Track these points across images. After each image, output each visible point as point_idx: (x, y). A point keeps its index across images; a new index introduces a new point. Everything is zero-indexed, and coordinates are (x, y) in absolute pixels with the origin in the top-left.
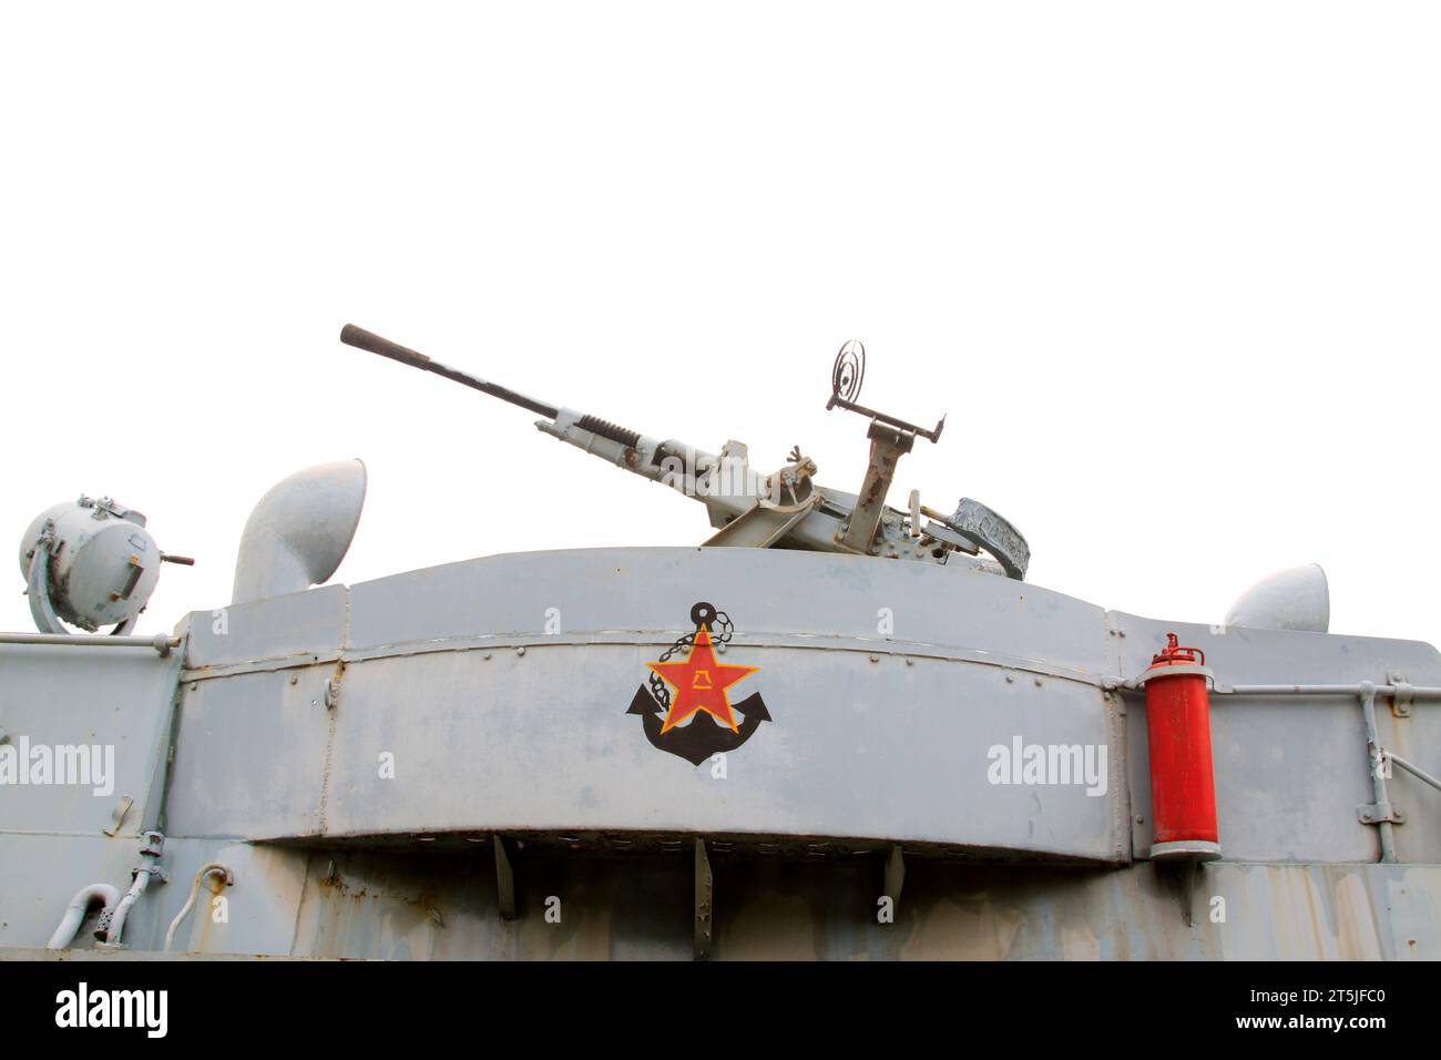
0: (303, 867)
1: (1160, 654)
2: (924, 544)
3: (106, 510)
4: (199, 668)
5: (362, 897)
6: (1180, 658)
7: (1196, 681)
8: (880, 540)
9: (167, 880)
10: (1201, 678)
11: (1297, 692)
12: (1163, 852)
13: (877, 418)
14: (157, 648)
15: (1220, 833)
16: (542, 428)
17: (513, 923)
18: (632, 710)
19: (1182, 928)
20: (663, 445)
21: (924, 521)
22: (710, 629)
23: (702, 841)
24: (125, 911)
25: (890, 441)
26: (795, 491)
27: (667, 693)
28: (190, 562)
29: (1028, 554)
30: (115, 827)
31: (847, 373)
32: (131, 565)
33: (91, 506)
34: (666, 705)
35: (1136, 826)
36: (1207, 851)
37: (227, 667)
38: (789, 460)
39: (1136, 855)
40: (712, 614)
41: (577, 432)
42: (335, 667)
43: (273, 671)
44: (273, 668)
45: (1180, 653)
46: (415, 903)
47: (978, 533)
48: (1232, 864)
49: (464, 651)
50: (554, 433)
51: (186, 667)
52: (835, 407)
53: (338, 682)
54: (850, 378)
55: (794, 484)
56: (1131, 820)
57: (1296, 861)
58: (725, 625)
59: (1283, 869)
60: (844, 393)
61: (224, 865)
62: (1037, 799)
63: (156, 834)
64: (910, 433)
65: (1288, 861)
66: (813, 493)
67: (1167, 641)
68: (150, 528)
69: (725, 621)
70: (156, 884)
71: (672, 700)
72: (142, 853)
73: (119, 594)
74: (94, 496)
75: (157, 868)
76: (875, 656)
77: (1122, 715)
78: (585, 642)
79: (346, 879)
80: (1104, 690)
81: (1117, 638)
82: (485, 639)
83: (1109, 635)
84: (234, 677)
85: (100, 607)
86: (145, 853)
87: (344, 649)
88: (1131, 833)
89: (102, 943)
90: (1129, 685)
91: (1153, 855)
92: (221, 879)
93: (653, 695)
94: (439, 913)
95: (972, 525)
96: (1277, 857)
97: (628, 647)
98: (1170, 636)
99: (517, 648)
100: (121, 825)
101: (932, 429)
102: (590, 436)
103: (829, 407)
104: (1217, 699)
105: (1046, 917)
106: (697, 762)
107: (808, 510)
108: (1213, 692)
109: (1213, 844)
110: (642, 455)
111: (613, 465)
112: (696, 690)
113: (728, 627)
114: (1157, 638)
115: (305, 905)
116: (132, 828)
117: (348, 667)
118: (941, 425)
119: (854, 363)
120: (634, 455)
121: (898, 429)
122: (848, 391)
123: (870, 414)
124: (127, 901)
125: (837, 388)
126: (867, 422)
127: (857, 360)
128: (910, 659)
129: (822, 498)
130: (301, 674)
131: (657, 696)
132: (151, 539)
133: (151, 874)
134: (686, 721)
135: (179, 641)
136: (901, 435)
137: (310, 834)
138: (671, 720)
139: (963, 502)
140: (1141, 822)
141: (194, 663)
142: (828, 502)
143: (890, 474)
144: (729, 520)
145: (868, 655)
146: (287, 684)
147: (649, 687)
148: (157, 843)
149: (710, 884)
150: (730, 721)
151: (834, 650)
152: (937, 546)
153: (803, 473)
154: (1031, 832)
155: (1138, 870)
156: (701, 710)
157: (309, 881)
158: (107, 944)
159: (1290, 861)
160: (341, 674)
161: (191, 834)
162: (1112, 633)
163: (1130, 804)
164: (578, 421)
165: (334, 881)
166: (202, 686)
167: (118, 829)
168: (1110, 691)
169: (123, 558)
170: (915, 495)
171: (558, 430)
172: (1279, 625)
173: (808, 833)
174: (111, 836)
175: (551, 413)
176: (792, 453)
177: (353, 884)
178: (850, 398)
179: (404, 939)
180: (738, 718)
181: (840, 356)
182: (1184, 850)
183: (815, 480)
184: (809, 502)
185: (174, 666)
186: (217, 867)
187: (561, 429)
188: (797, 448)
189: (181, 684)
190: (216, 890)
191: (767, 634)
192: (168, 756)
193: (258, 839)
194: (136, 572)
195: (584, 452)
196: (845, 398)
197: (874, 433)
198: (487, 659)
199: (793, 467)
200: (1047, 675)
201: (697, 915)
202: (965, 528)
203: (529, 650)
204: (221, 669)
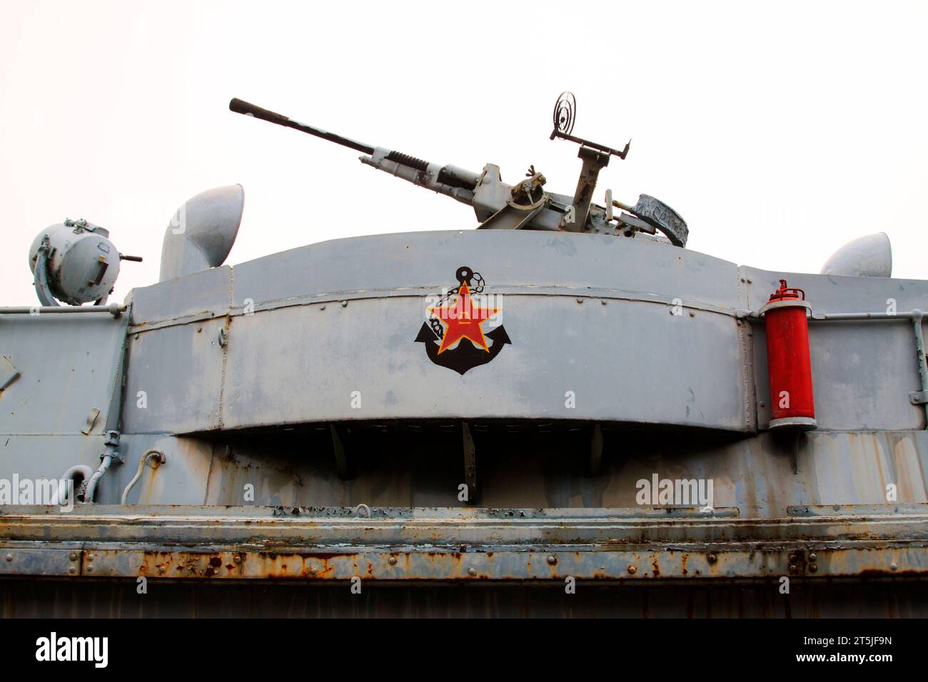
0: (211, 451)
1: (774, 293)
2: (619, 228)
3: (82, 227)
4: (139, 325)
5: (249, 468)
6: (788, 296)
7: (799, 311)
8: (589, 226)
9: (123, 461)
10: (803, 309)
11: (869, 317)
12: (777, 425)
13: (584, 144)
14: (112, 312)
15: (816, 413)
16: (364, 161)
17: (347, 482)
18: (418, 340)
19: (791, 475)
20: (444, 169)
21: (617, 212)
22: (469, 284)
23: (466, 424)
24: (95, 481)
25: (594, 158)
26: (532, 196)
27: (441, 327)
28: (139, 260)
29: (687, 232)
30: (90, 428)
31: (563, 114)
32: (100, 263)
33: (73, 225)
34: (441, 336)
35: (759, 408)
36: (807, 424)
37: (157, 323)
38: (528, 175)
39: (759, 428)
40: (470, 274)
41: (386, 163)
42: (225, 320)
43: (186, 324)
44: (186, 322)
45: (789, 292)
46: (282, 471)
47: (652, 217)
48: (825, 432)
49: (307, 305)
50: (371, 164)
51: (132, 324)
52: (556, 137)
53: (228, 329)
54: (566, 118)
55: (531, 191)
56: (756, 404)
57: (868, 429)
58: (479, 281)
59: (859, 435)
60: (562, 128)
61: (159, 451)
62: (692, 392)
63: (114, 432)
64: (607, 154)
65: (863, 430)
66: (544, 196)
67: (780, 284)
68: (111, 238)
69: (479, 278)
70: (116, 465)
71: (445, 332)
72: (106, 444)
73: (93, 282)
74: (74, 219)
75: (116, 454)
76: (580, 299)
77: (750, 335)
78: (386, 296)
79: (238, 457)
80: (737, 318)
81: (746, 284)
82: (322, 297)
83: (741, 283)
84: (162, 330)
85: (82, 290)
86: (108, 444)
87: (231, 308)
88: (756, 414)
89: (81, 503)
90: (754, 315)
91: (771, 427)
92: (158, 460)
93: (432, 329)
94: (299, 477)
95: (648, 211)
96: (855, 427)
97: (415, 298)
98: (782, 281)
99: (342, 301)
100: (93, 427)
101: (621, 150)
102: (395, 165)
103: (552, 138)
104: (814, 324)
105: (700, 470)
106: (462, 372)
107: (540, 208)
108: (812, 319)
109: (811, 419)
110: (431, 176)
111: (412, 184)
112: (461, 325)
113: (481, 282)
114: (773, 284)
115: (212, 474)
116: (100, 429)
117: (234, 319)
118: (627, 147)
119: (568, 108)
120: (425, 176)
121: (598, 151)
122: (565, 127)
123: (579, 141)
124: (97, 475)
125: (557, 125)
126: (577, 146)
127: (570, 106)
128: (604, 301)
129: (550, 200)
130: (204, 325)
131: (434, 329)
132: (112, 245)
133: (112, 458)
134: (454, 346)
135: (126, 307)
136: (601, 155)
137: (213, 428)
138: (444, 345)
139: (642, 197)
140: (763, 406)
141: (137, 321)
142: (554, 203)
143: (594, 181)
144: (489, 217)
145: (576, 298)
146: (195, 332)
147: (429, 324)
148: (116, 438)
149: (474, 453)
150: (484, 345)
151: (552, 295)
152: (628, 229)
153: (537, 183)
154: (688, 412)
155: (761, 438)
156: (464, 338)
157: (215, 458)
158: (84, 503)
159: (864, 430)
160: (229, 324)
161: (138, 431)
162: (743, 281)
163: (755, 394)
164: (387, 155)
165: (230, 458)
166: (142, 336)
167: (91, 430)
168: (741, 319)
169: (94, 258)
170: (609, 193)
171: (375, 162)
172: (858, 273)
173: (537, 417)
174: (87, 434)
175: (369, 150)
176: (529, 170)
177: (243, 460)
178: (566, 132)
179: (276, 494)
180: (489, 343)
181: (558, 103)
182: (791, 424)
183: (545, 188)
184: (541, 202)
185: (123, 325)
186: (155, 452)
187: (377, 161)
188: (532, 167)
189: (129, 336)
190: (154, 466)
191: (507, 286)
192: (122, 382)
193: (181, 433)
194: (103, 267)
195: (392, 176)
196: (563, 132)
197: (583, 154)
198: (323, 309)
199: (530, 180)
200: (698, 309)
201: (466, 473)
202: (643, 214)
203: (350, 303)
204: (153, 324)
